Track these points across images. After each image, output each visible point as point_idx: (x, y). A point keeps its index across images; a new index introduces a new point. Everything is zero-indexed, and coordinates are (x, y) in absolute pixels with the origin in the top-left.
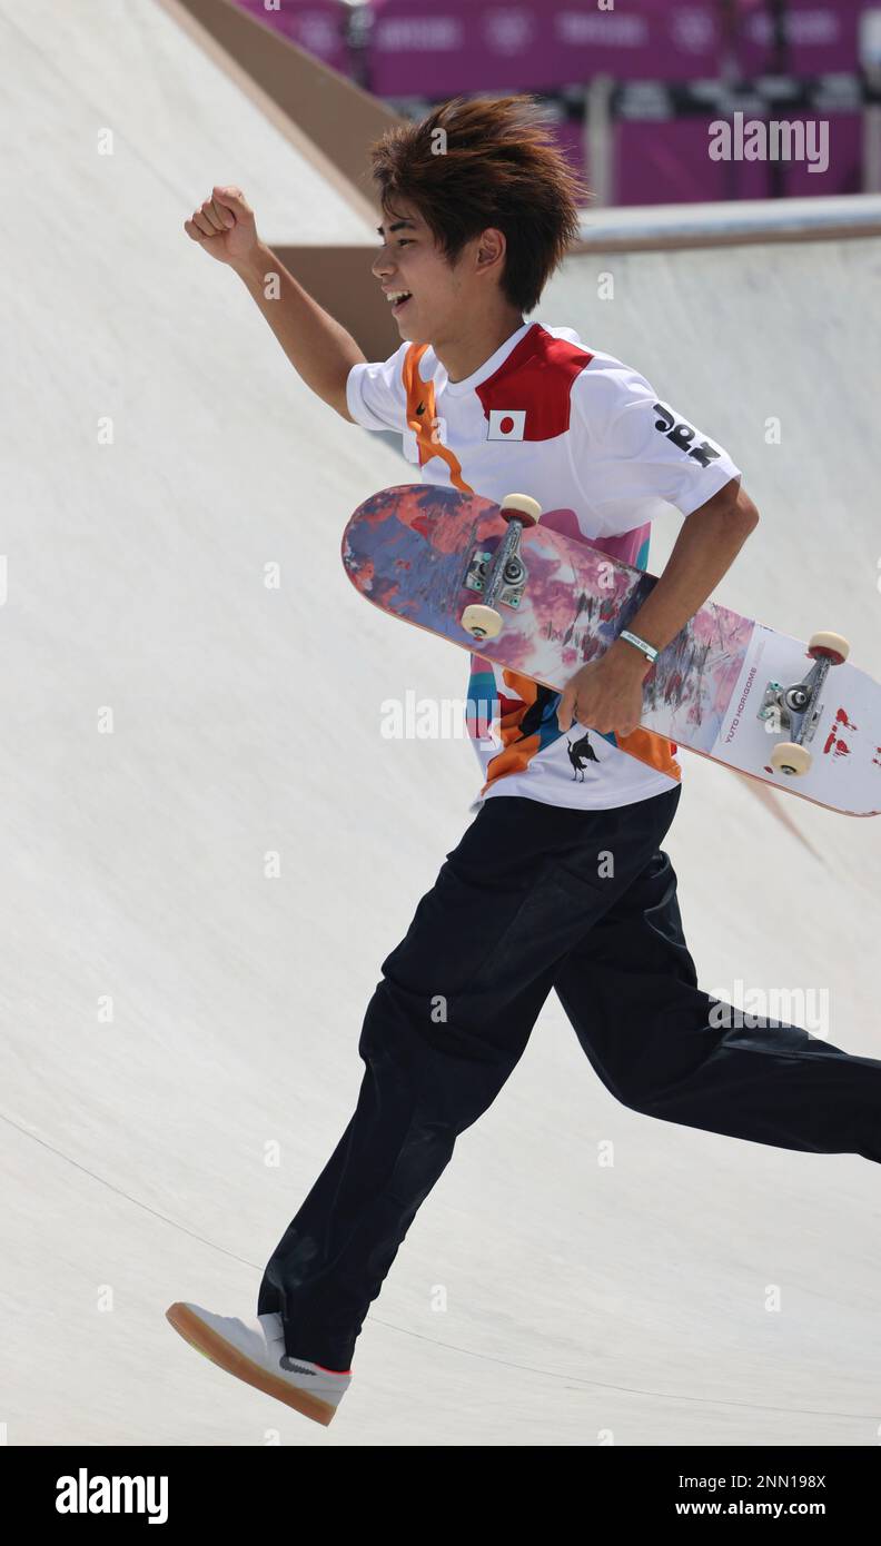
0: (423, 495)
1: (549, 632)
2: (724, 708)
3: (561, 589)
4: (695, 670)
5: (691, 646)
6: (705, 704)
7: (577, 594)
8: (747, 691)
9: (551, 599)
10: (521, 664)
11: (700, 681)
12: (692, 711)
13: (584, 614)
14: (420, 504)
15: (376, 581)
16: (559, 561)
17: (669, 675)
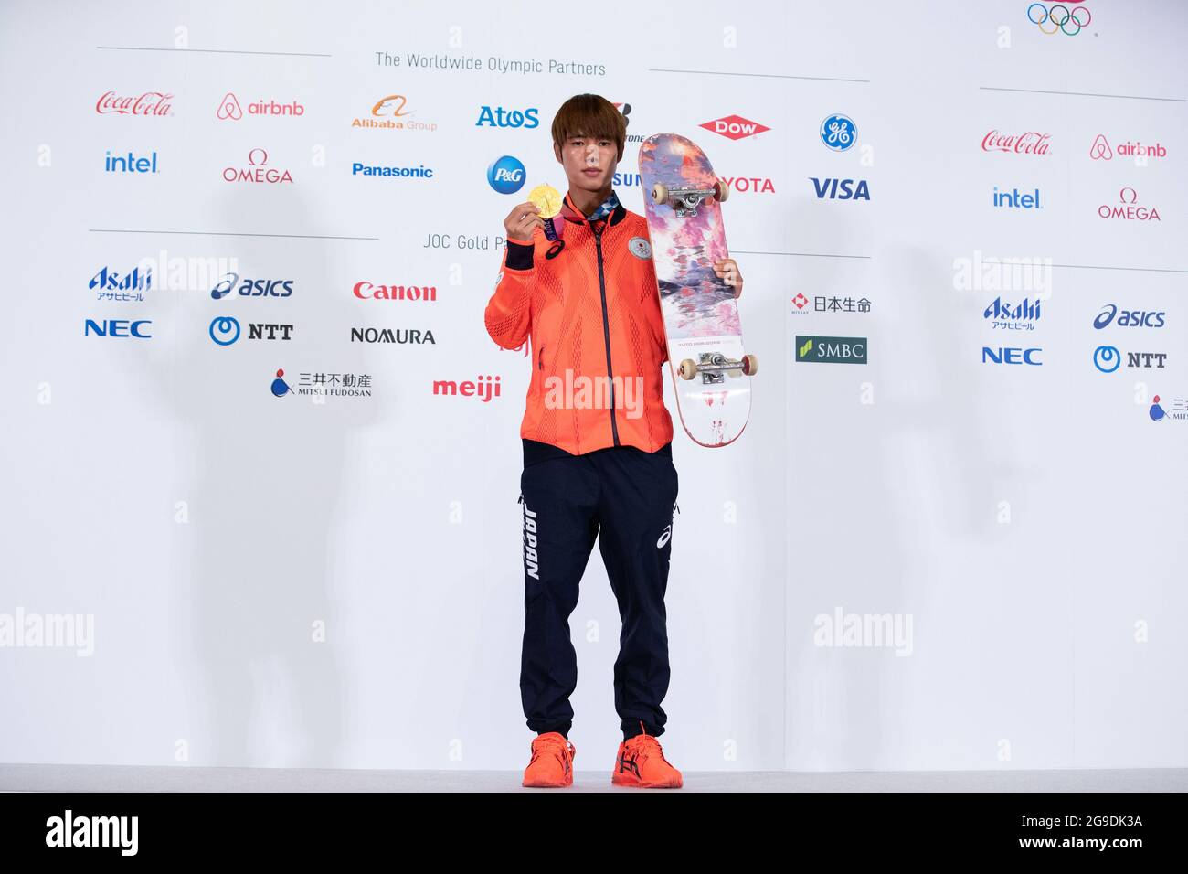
0: (701, 156)
1: (676, 238)
2: (693, 336)
3: (699, 235)
4: (702, 314)
5: (711, 307)
6: (689, 326)
7: (702, 244)
8: (708, 343)
9: (692, 232)
10: (654, 232)
11: (698, 319)
12: (682, 321)
13: (695, 251)
14: (697, 158)
15: (650, 151)
16: (711, 229)
17: (693, 302)
